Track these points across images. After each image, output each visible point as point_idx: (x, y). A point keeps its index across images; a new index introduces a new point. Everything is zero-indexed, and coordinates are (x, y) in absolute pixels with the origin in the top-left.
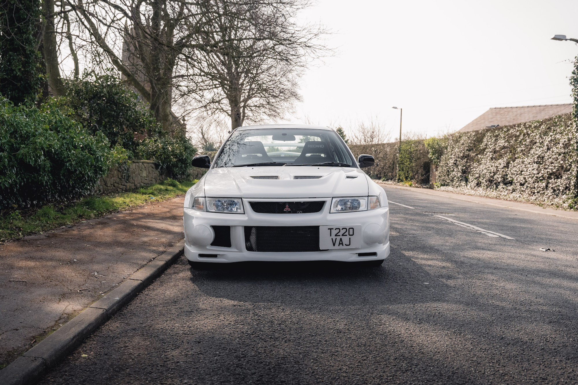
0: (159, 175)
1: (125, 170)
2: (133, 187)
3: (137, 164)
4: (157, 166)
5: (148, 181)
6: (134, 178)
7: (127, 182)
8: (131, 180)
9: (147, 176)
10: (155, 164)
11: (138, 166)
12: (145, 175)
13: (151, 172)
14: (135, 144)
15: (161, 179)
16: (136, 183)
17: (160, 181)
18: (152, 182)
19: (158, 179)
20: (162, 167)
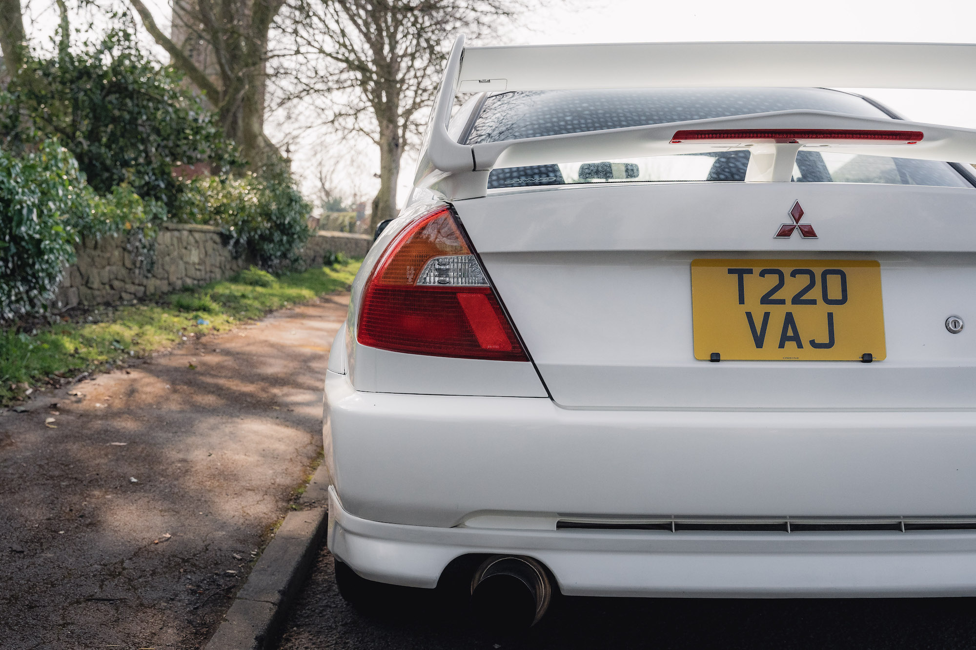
0: (230, 258)
1: (144, 247)
2: (165, 288)
3: (176, 234)
4: (225, 238)
5: (203, 273)
6: (167, 267)
7: (147, 277)
8: (158, 270)
9: (202, 262)
10: (221, 235)
11: (180, 239)
12: (196, 260)
13: (210, 251)
14: (173, 186)
15: (235, 267)
16: (173, 278)
17: (232, 274)
18: (213, 275)
19: (228, 267)
20: (237, 242)
